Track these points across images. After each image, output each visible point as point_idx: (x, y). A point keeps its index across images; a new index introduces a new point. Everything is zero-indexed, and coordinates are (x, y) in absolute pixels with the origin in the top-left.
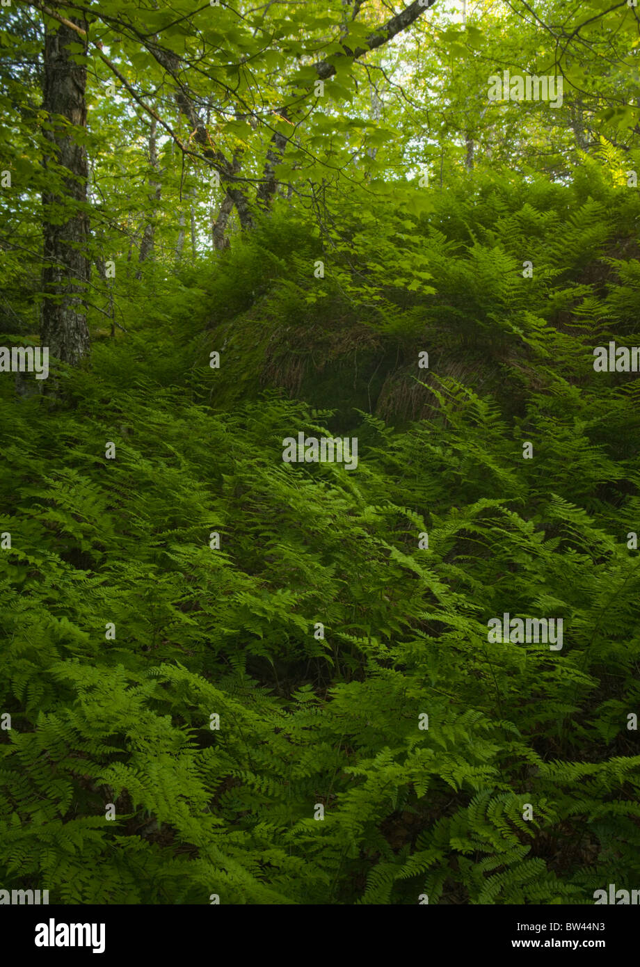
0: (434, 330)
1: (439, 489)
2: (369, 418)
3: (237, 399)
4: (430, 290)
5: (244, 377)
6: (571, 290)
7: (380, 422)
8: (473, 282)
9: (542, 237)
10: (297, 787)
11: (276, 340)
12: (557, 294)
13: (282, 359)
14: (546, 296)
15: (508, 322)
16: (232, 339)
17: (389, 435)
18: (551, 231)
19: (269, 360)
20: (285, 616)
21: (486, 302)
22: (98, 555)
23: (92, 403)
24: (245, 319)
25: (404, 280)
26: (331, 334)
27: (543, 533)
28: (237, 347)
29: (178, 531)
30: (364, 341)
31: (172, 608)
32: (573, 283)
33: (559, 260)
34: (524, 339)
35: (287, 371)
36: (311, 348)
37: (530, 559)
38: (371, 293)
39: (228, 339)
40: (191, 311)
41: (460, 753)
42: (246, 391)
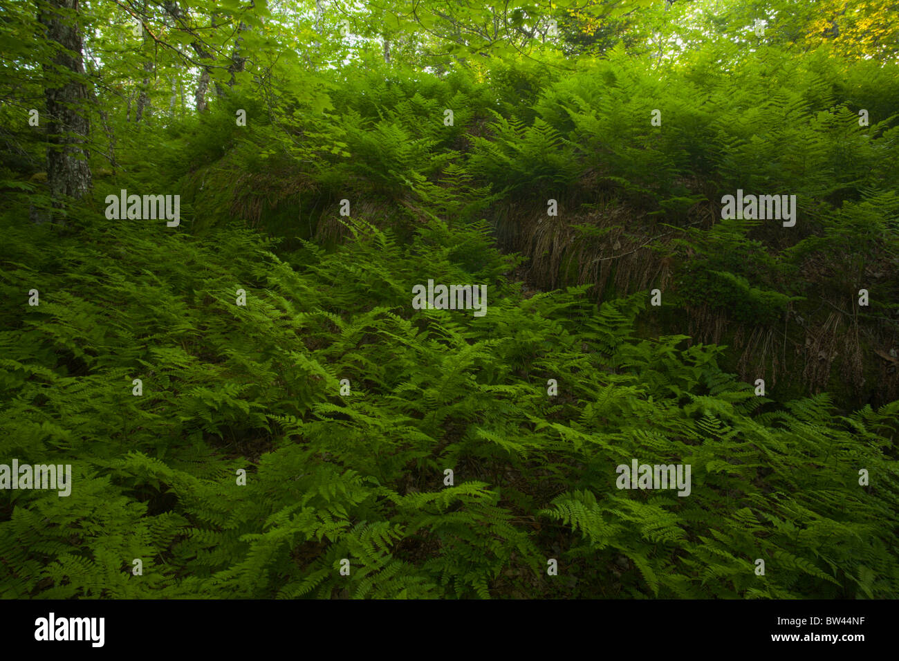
0: (356, 178)
1: (354, 295)
2: (307, 244)
3: (212, 227)
4: (347, 154)
5: (218, 210)
6: (444, 155)
7: (315, 246)
8: (379, 148)
9: (428, 116)
10: (232, 534)
11: (241, 184)
12: (436, 157)
13: (246, 197)
14: (429, 158)
15: (403, 177)
16: (208, 181)
17: (321, 256)
18: (434, 113)
19: (236, 198)
20: (231, 403)
21: (389, 162)
22: (89, 359)
23: (92, 232)
24: (216, 167)
25: (328, 146)
26: (281, 180)
27: (417, 329)
28: (212, 188)
29: (157, 336)
30: (306, 186)
31: (134, 409)
32: (448, 150)
33: (439, 133)
34: (413, 188)
35: (250, 206)
36: (267, 190)
37: (405, 350)
38: (309, 153)
39: (205, 181)
40: (178, 157)
41: (340, 502)
42: (219, 221)
